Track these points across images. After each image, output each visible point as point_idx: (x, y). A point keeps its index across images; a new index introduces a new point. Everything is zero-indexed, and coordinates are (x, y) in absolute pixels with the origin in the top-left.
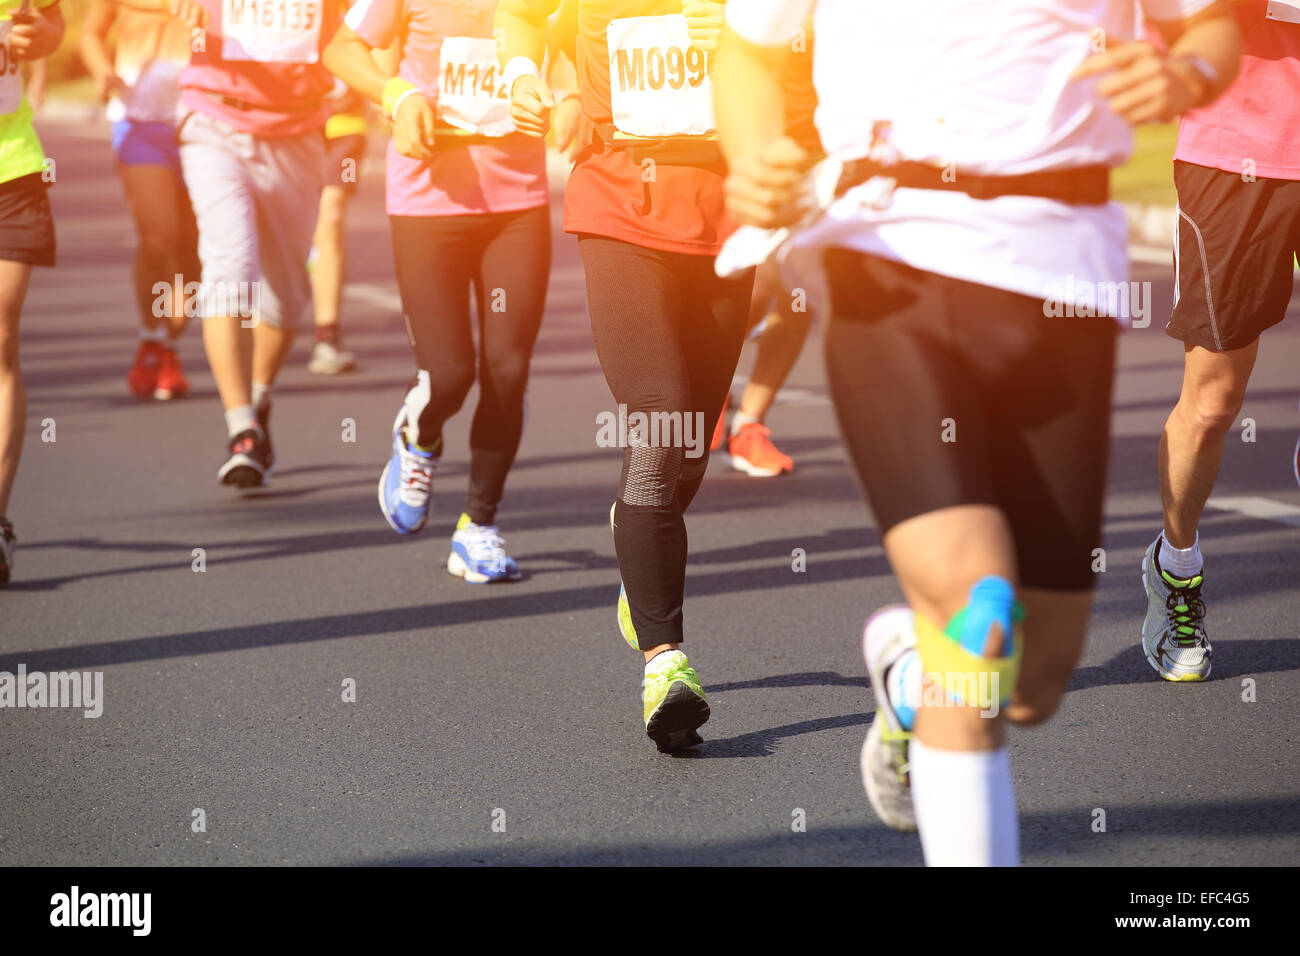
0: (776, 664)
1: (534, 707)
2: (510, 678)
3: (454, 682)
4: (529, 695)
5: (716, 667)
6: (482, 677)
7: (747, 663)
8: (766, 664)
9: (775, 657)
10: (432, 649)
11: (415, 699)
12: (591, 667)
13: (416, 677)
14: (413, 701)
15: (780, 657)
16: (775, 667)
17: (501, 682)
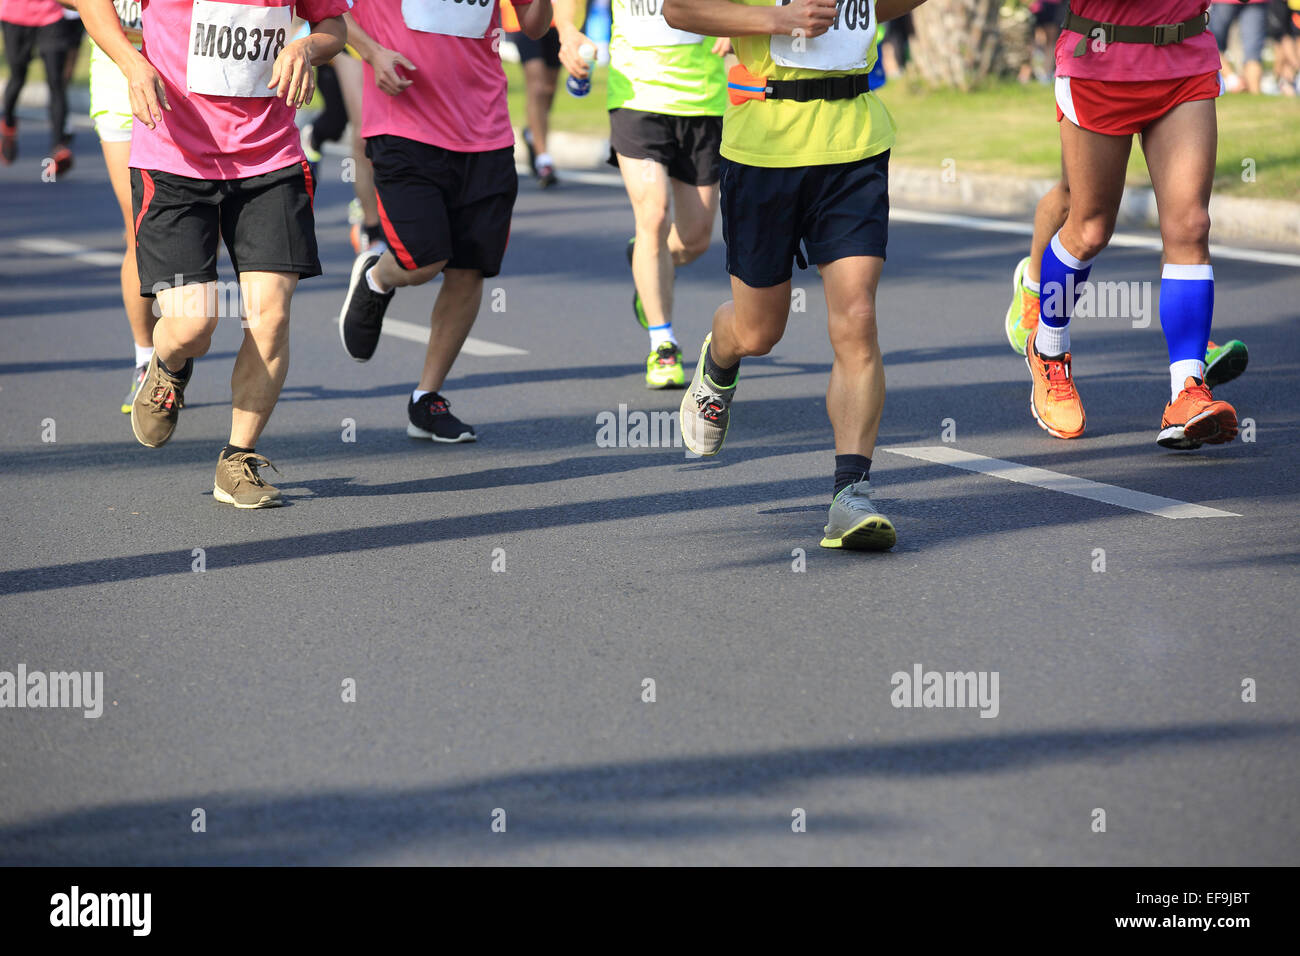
0: (471, 614)
1: (229, 661)
2: (205, 632)
3: (147, 636)
4: (224, 648)
5: (412, 618)
6: (176, 631)
7: (442, 613)
8: (462, 615)
9: (470, 608)
10: (126, 603)
11: (108, 653)
12: (286, 620)
13: (109, 632)
14: (105, 656)
15: (476, 608)
16: (471, 617)
17: (195, 636)
